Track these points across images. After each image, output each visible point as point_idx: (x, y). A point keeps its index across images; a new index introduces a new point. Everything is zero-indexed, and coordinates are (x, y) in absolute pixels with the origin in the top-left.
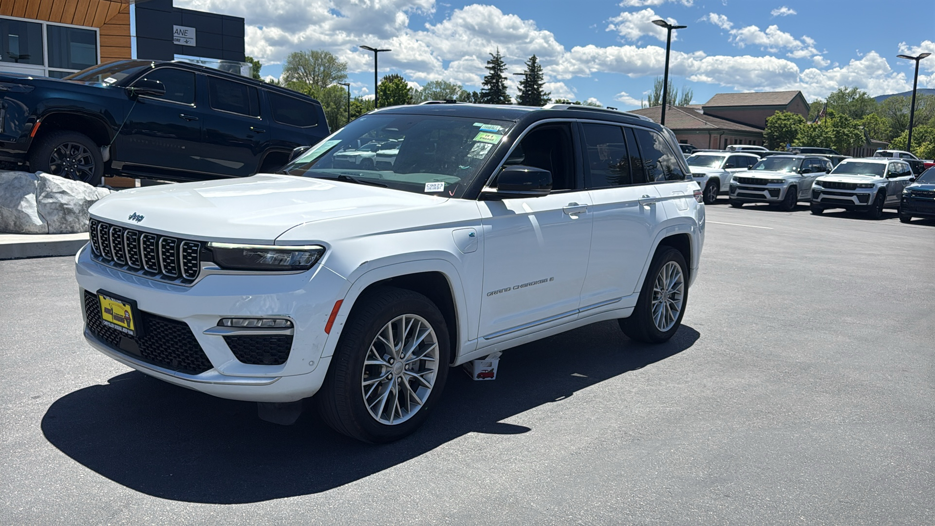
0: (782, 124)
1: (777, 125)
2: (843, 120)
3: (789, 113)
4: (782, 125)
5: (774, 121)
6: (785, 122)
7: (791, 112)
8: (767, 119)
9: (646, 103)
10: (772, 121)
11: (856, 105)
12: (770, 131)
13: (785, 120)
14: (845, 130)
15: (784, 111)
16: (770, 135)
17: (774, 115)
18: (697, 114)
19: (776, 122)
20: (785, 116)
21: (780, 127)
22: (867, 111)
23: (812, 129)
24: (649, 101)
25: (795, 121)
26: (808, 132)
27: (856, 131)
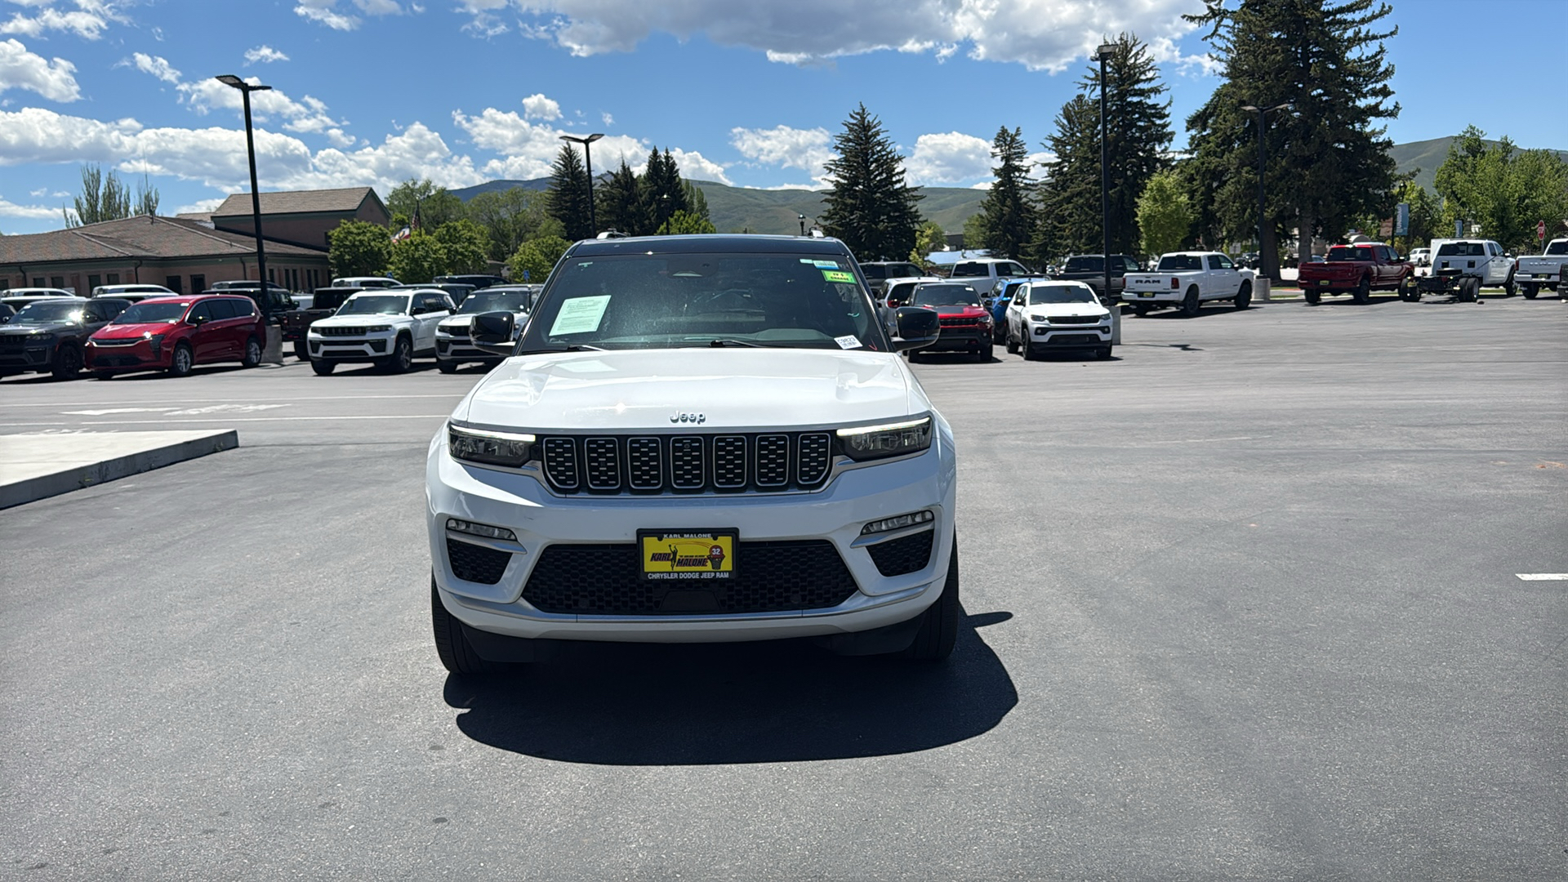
0: (355, 240)
1: (348, 243)
2: (451, 230)
3: (363, 223)
4: (357, 243)
5: (341, 236)
6: (361, 237)
7: (367, 221)
8: (330, 234)
9: (72, 211)
10: (338, 236)
11: (434, 207)
12: (338, 253)
13: (359, 234)
14: (458, 246)
15: (355, 220)
16: (340, 258)
17: (339, 226)
18: (205, 230)
19: (346, 238)
20: (358, 228)
21: (354, 245)
22: (452, 217)
23: (413, 248)
24: (79, 208)
25: (374, 235)
26: (407, 251)
27: (472, 247)
